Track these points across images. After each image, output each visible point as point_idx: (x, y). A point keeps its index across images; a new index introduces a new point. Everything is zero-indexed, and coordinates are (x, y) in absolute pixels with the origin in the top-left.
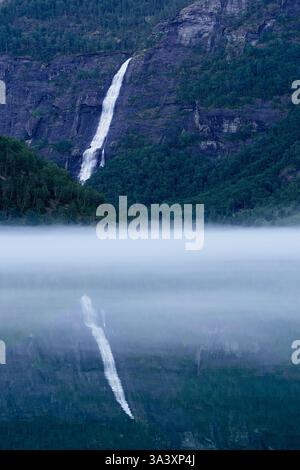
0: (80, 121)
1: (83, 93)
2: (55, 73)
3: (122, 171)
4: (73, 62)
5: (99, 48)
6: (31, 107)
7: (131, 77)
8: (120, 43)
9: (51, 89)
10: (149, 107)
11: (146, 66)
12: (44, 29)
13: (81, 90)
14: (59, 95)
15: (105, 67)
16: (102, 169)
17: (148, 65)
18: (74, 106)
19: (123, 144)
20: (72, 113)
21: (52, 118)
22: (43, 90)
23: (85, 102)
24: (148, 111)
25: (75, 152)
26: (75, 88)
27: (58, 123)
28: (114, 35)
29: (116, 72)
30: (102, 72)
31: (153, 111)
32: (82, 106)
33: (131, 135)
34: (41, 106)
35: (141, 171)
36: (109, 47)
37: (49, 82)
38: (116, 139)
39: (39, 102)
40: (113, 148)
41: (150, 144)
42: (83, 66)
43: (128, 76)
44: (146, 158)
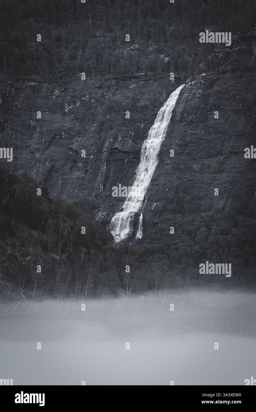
0: (108, 171)
1: (113, 132)
2: (75, 103)
3: (169, 246)
4: (99, 88)
5: (139, 69)
6: (38, 150)
7: (183, 112)
8: (168, 63)
9: (68, 125)
10: (209, 156)
11: (205, 97)
12: (59, 39)
13: (112, 128)
14: (79, 134)
15: (146, 96)
16: (139, 241)
17: (209, 95)
18: (100, 150)
19: (170, 207)
20: (96, 160)
21: (69, 165)
22: (56, 126)
23: (117, 145)
24: (207, 161)
25: (100, 215)
26: (102, 124)
27: (77, 174)
28: (159, 51)
29: (162, 105)
30: (142, 103)
31: (213, 162)
32: (112, 151)
33: (181, 194)
34: (53, 148)
35: (196, 248)
36: (153, 69)
37: (64, 114)
38: (159, 200)
39: (50, 143)
40: (156, 212)
41: (209, 209)
42: (114, 94)
43: (180, 110)
44: (204, 229)
